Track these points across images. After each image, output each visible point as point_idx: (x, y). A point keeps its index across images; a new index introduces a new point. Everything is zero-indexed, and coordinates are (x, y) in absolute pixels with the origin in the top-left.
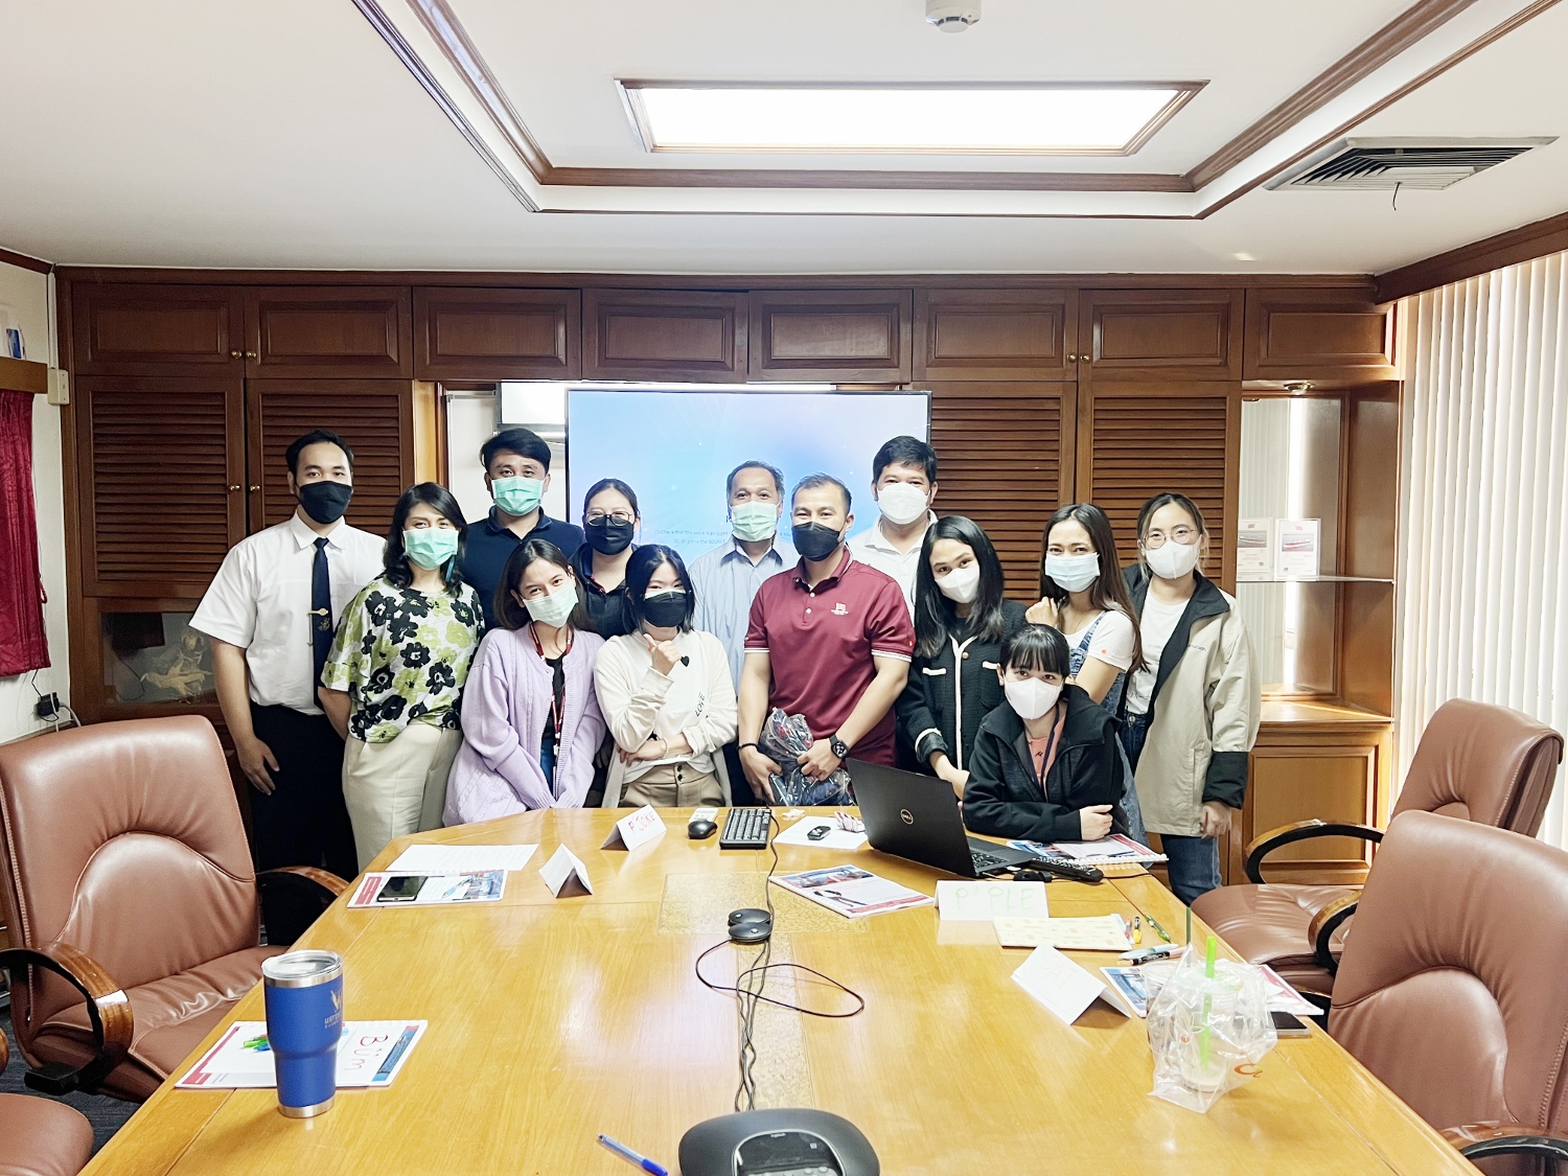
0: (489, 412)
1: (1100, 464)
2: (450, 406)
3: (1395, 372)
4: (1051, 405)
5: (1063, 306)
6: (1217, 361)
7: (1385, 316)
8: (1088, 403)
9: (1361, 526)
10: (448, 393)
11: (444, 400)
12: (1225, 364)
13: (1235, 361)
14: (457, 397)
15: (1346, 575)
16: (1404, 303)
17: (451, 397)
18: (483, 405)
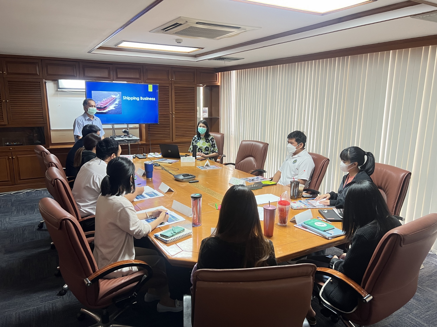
0: (56, 85)
1: (176, 98)
2: (47, 84)
3: (219, 84)
4: (167, 88)
5: (168, 70)
6: (193, 81)
7: (217, 75)
8: (173, 87)
9: (213, 108)
10: (46, 81)
11: (45, 82)
12: (194, 82)
13: (196, 81)
14: (48, 82)
15: (211, 116)
16: (220, 73)
17: (47, 82)
18: (54, 84)
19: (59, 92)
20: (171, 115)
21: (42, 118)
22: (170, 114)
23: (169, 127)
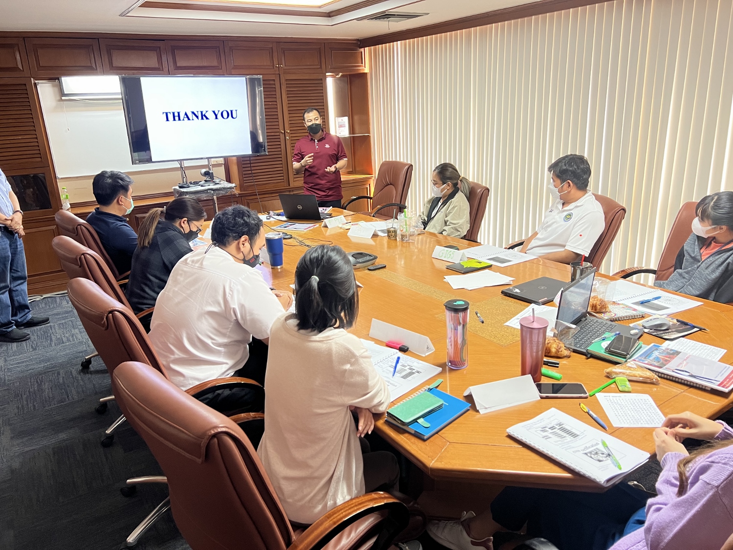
0: (56, 89)
1: (290, 102)
2: (38, 87)
3: (367, 70)
4: (272, 82)
5: (272, 48)
6: (318, 67)
7: (362, 53)
8: (283, 81)
9: (356, 118)
10: (36, 81)
11: (35, 84)
12: (321, 68)
13: (323, 66)
14: (41, 83)
15: (353, 134)
16: (367, 49)
17: (39, 83)
18: (53, 86)
19: (65, 102)
20: (282, 136)
21: (39, 156)
22: (281, 134)
23: (280, 159)
